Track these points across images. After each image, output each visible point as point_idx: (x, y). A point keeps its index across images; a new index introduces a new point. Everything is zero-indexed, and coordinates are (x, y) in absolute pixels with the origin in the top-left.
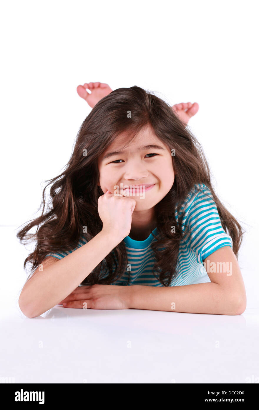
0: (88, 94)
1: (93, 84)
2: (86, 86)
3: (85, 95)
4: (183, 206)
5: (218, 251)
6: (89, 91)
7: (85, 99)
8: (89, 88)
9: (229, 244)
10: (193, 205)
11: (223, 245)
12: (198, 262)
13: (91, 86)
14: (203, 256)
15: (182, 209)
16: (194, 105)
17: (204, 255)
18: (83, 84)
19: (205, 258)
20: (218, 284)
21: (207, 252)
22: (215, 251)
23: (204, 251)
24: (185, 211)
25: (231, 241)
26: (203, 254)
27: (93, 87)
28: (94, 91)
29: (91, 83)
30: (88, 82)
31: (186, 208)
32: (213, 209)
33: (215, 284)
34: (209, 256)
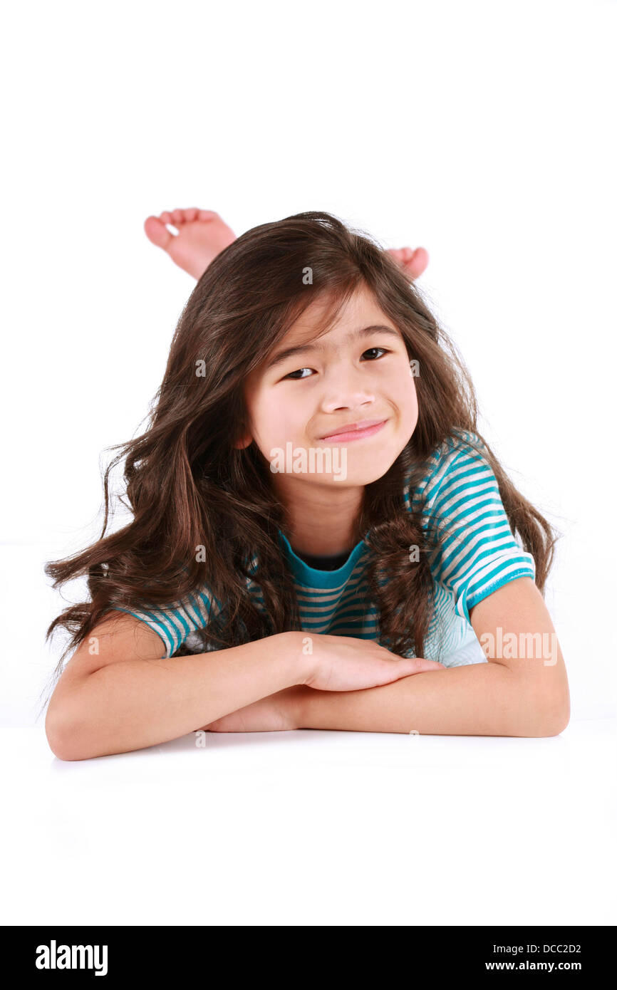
0: (171, 236)
1: (182, 212)
2: (166, 219)
3: (165, 238)
4: (423, 485)
5: (505, 589)
6: (173, 230)
7: (166, 247)
8: (173, 222)
9: (529, 573)
10: (445, 481)
11: (516, 576)
12: (457, 614)
13: (178, 218)
14: (470, 600)
15: (419, 493)
16: (418, 252)
17: (473, 598)
18: (157, 214)
19: (474, 604)
20: (504, 665)
21: (479, 591)
22: (499, 589)
23: (473, 589)
24: (427, 497)
25: (532, 566)
26: (470, 596)
27: (183, 219)
28: (186, 228)
29: (176, 211)
30: (170, 209)
31: (430, 488)
32: (492, 493)
33: (498, 666)
34: (484, 599)
